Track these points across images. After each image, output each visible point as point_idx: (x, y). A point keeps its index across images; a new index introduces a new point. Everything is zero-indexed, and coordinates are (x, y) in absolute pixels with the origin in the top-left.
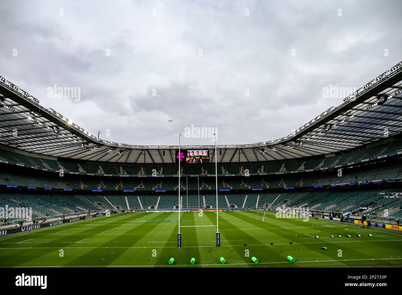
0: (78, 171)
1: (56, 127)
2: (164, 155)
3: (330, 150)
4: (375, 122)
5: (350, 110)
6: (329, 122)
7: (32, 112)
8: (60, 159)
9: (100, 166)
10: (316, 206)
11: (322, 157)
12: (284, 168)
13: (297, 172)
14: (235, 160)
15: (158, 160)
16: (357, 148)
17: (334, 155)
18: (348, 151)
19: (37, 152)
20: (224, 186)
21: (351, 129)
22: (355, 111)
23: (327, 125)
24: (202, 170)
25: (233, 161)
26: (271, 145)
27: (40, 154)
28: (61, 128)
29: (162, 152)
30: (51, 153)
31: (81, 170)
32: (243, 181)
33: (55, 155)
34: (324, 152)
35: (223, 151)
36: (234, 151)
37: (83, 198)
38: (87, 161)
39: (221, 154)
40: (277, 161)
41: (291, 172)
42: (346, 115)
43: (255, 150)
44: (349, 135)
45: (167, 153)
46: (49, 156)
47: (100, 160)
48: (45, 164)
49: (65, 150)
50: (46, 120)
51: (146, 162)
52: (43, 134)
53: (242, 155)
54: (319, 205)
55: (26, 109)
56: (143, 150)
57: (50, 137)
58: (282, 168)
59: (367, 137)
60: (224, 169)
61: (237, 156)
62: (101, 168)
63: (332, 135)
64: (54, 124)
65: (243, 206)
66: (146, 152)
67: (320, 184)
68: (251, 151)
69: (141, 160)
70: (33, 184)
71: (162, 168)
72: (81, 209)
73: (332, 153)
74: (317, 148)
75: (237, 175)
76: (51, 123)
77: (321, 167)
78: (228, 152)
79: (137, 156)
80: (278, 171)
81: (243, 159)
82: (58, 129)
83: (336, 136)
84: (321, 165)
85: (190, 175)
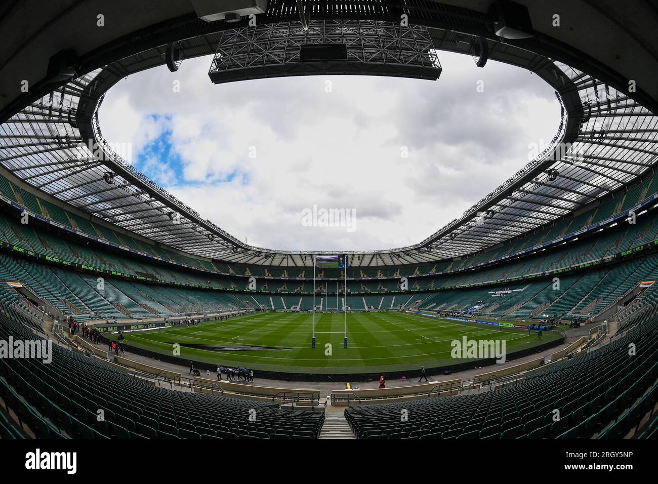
0: (229, 272)
1: (212, 235)
2: (305, 260)
3: (457, 254)
4: (484, 231)
5: (469, 222)
6: (454, 231)
7: (194, 224)
8: (214, 261)
9: (247, 269)
10: (442, 306)
11: (450, 260)
13: (429, 275)
14: (373, 264)
15: (300, 263)
16: (478, 252)
17: (460, 259)
18: (472, 255)
19: (196, 254)
20: (363, 288)
21: (472, 237)
22: (473, 223)
23: (452, 234)
25: (371, 265)
26: (406, 251)
27: (199, 256)
28: (215, 236)
29: (304, 256)
30: (207, 255)
31: (232, 272)
32: (380, 284)
33: (209, 257)
34: (452, 256)
35: (361, 256)
36: (371, 256)
37: (234, 297)
38: (236, 263)
39: (359, 260)
40: (412, 264)
41: (424, 275)
42: (467, 225)
43: (391, 255)
44: (471, 242)
45: (308, 258)
46: (205, 257)
47: (256, 264)
48: (202, 266)
49: (218, 253)
50: (204, 229)
51: (289, 266)
52: (201, 240)
53: (379, 260)
54: (444, 305)
55: (189, 221)
56: (286, 255)
57: (207, 243)
58: (416, 272)
59: (485, 243)
60: (363, 273)
61: (374, 260)
62: (248, 270)
63: (457, 242)
64: (210, 233)
65: (379, 307)
66: (289, 256)
67: (448, 285)
68: (388, 256)
69: (284, 264)
70: (193, 283)
71: (304, 272)
72: (233, 306)
73: (459, 256)
74: (447, 252)
75: (375, 278)
76: (208, 231)
77: (449, 270)
78: (366, 257)
79: (280, 260)
80: (412, 274)
81: (381, 263)
82: (213, 237)
83: (461, 242)
84: (450, 268)
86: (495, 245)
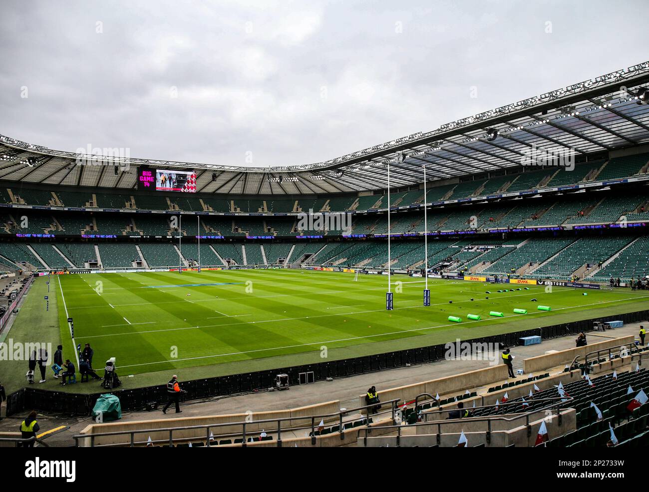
12: (328, 206)
17: (372, 194)
24: (169, 202)
26: (295, 172)
32: (233, 225)
34: (358, 188)
36: (233, 176)
40: (286, 196)
58: (325, 206)
65: (245, 262)
68: (258, 178)
73: (370, 191)
75: (228, 214)
77: (355, 209)
78: (222, 176)
84: (355, 205)
85: (150, 210)
86: (443, 179)
